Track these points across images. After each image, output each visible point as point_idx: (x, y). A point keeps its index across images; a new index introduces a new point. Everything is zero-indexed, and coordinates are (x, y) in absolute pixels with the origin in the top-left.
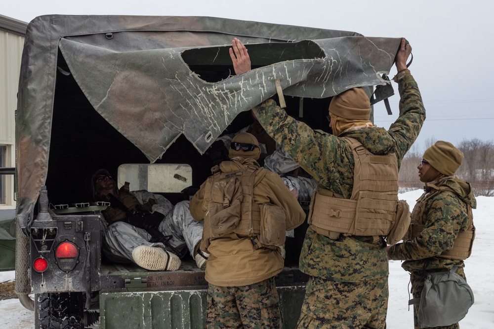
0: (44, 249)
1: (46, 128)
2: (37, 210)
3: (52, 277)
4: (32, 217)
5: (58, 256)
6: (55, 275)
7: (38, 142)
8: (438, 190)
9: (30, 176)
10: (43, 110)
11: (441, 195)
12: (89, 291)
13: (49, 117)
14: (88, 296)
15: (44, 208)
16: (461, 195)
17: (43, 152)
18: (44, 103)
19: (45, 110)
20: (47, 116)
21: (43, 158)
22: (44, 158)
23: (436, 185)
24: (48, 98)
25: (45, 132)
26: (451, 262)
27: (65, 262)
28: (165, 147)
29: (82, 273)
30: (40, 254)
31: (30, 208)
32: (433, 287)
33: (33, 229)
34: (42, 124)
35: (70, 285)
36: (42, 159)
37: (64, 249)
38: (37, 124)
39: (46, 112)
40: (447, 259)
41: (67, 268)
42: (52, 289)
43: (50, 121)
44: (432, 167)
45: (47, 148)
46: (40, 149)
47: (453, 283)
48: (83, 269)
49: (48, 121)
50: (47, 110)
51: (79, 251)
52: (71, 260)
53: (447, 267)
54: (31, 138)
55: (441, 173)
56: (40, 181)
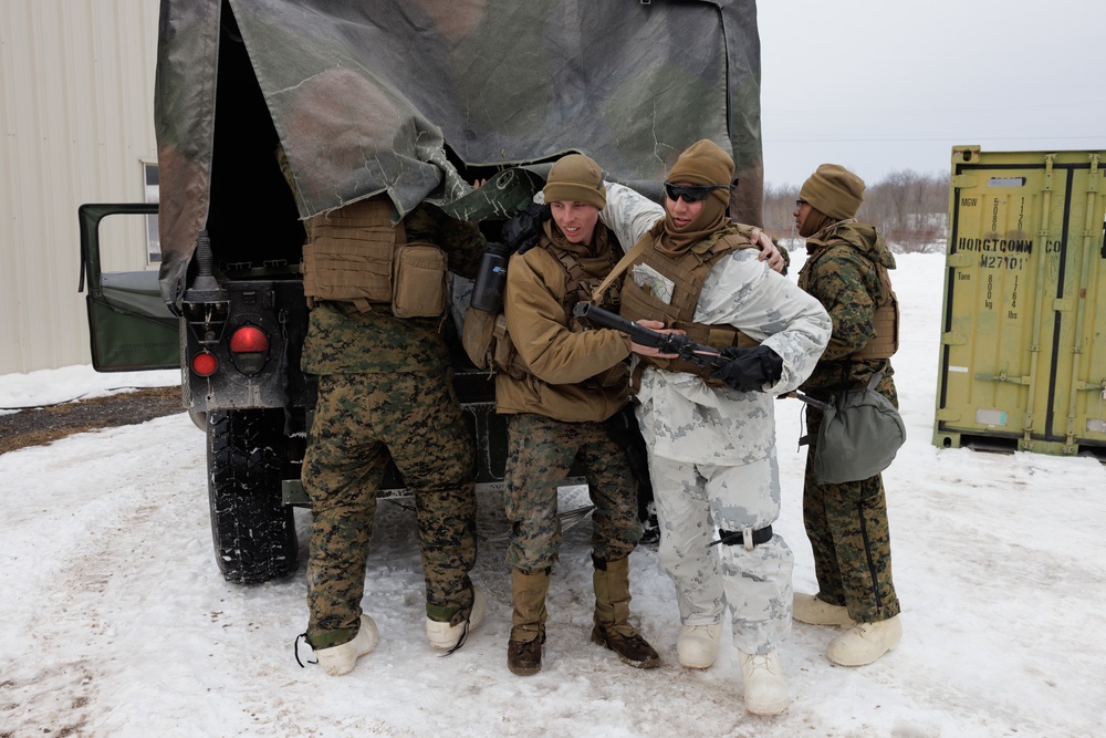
0: (210, 337)
1: (204, 131)
2: (193, 271)
3: (225, 384)
4: (184, 284)
5: (235, 348)
6: (231, 381)
7: (191, 155)
8: (825, 247)
9: (179, 214)
10: (197, 99)
11: (828, 253)
12: (289, 406)
13: (209, 112)
14: (287, 414)
15: (205, 269)
16: (863, 248)
17: (201, 173)
18: (199, 87)
19: (202, 99)
20: (205, 109)
21: (202, 182)
22: (203, 184)
23: (822, 239)
24: (205, 78)
25: (202, 137)
26: (866, 367)
27: (246, 360)
28: (346, 199)
29: (276, 377)
30: (203, 345)
31: (181, 269)
32: (837, 416)
33: (188, 304)
34: (197, 124)
35: (257, 397)
36: (199, 185)
37: (245, 338)
38: (188, 123)
39: (201, 104)
40: (857, 363)
41: (250, 368)
42: (226, 405)
43: (211, 118)
44: (813, 209)
45: (207, 166)
46: (195, 168)
47: (870, 408)
48: (278, 371)
49: (208, 118)
50: (205, 99)
51: (270, 341)
52: (256, 356)
53: (859, 377)
54: (178, 147)
55: (828, 217)
56: (197, 222)
